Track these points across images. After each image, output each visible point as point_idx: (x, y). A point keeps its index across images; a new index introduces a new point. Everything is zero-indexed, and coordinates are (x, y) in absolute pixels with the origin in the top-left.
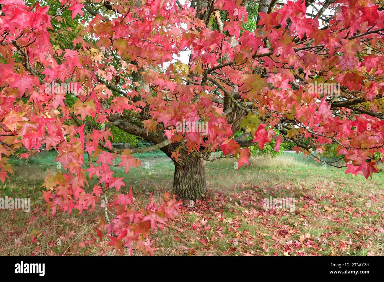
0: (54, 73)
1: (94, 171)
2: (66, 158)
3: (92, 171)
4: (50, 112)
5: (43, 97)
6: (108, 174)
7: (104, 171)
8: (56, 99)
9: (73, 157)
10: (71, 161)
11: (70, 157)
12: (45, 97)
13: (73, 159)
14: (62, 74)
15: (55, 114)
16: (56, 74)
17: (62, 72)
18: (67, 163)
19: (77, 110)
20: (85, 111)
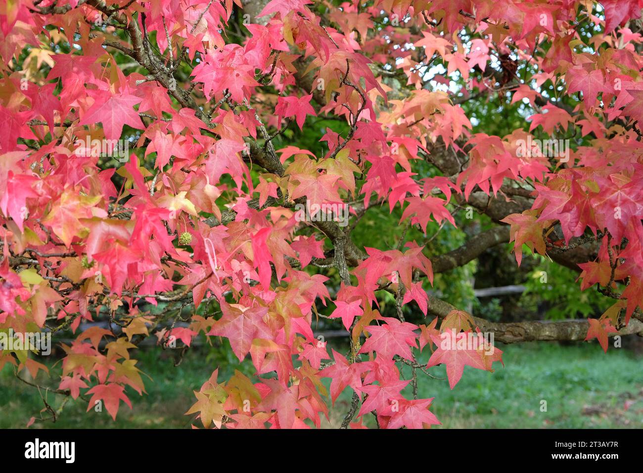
0: (214, 73)
1: (344, 377)
2: (241, 326)
3: (340, 374)
4: (193, 192)
5: (184, 146)
6: (390, 388)
7: (377, 378)
8: (218, 151)
9: (262, 322)
10: (255, 335)
11: (253, 323)
12: (187, 148)
13: (259, 328)
14: (238, 75)
15: (206, 198)
16: (220, 76)
17: (236, 72)
18: (245, 340)
19: (297, 183)
20: (320, 188)
